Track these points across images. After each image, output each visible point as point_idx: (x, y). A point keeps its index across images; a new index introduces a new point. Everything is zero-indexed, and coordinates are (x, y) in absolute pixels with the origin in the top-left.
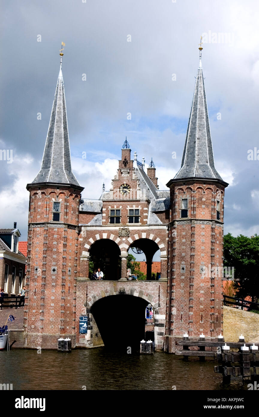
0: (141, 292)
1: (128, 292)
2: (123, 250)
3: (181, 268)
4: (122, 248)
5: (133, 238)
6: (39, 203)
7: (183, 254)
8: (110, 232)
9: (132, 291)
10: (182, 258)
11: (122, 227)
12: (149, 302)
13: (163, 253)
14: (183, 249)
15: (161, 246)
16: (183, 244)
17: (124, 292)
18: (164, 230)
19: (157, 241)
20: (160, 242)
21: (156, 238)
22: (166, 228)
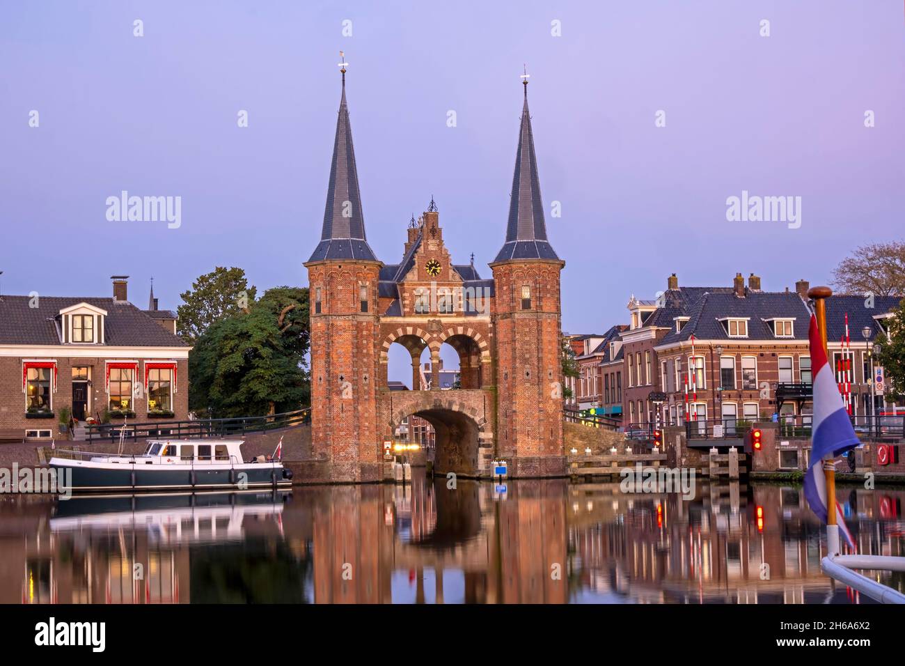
0: (462, 405)
1: (445, 405)
2: (434, 350)
3: (525, 373)
4: (433, 347)
5: (447, 334)
6: (340, 288)
7: (527, 356)
8: (415, 326)
9: (450, 404)
10: (525, 361)
11: (432, 319)
12: (472, 417)
13: (486, 353)
14: (526, 350)
15: (483, 344)
16: (527, 343)
17: (440, 405)
18: (486, 324)
19: (477, 338)
20: (480, 339)
21: (475, 334)
22: (487, 320)
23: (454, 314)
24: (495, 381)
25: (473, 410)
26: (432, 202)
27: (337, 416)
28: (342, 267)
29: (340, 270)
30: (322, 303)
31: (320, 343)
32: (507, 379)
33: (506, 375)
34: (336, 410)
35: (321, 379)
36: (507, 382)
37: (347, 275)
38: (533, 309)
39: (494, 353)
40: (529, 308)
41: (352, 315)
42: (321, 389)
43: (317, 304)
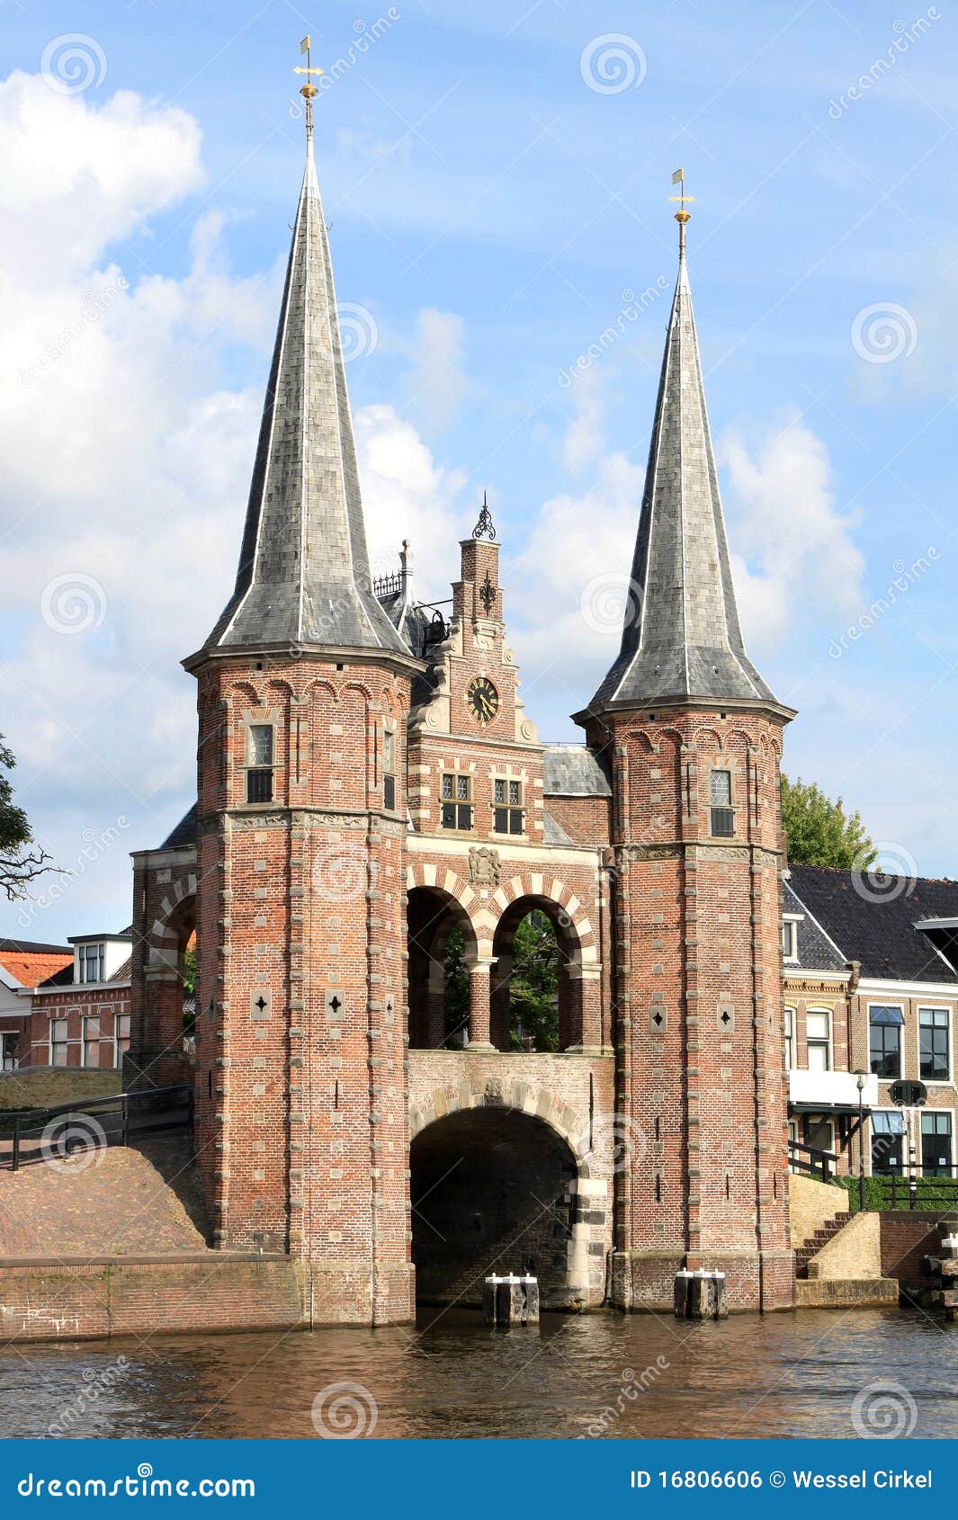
0: (543, 1097)
1: (508, 1099)
2: (483, 937)
3: (718, 1014)
4: (481, 928)
5: (509, 891)
8: (445, 862)
10: (721, 981)
11: (478, 846)
12: (564, 1132)
13: (589, 954)
14: (722, 949)
15: (583, 928)
16: (723, 929)
17: (499, 1098)
18: (588, 870)
19: (571, 909)
20: (579, 911)
21: (567, 898)
22: (594, 860)
23: (524, 838)
24: (617, 1033)
26: (484, 514)
27: (322, 1119)
28: (346, 667)
29: (340, 674)
30: (274, 771)
31: (261, 893)
32: (660, 1029)
33: (658, 1019)
34: (316, 1102)
35: (261, 1004)
36: (660, 1037)
37: (357, 693)
38: (743, 841)
39: (607, 954)
40: (730, 834)
41: (371, 814)
42: (262, 1034)
43: (253, 775)
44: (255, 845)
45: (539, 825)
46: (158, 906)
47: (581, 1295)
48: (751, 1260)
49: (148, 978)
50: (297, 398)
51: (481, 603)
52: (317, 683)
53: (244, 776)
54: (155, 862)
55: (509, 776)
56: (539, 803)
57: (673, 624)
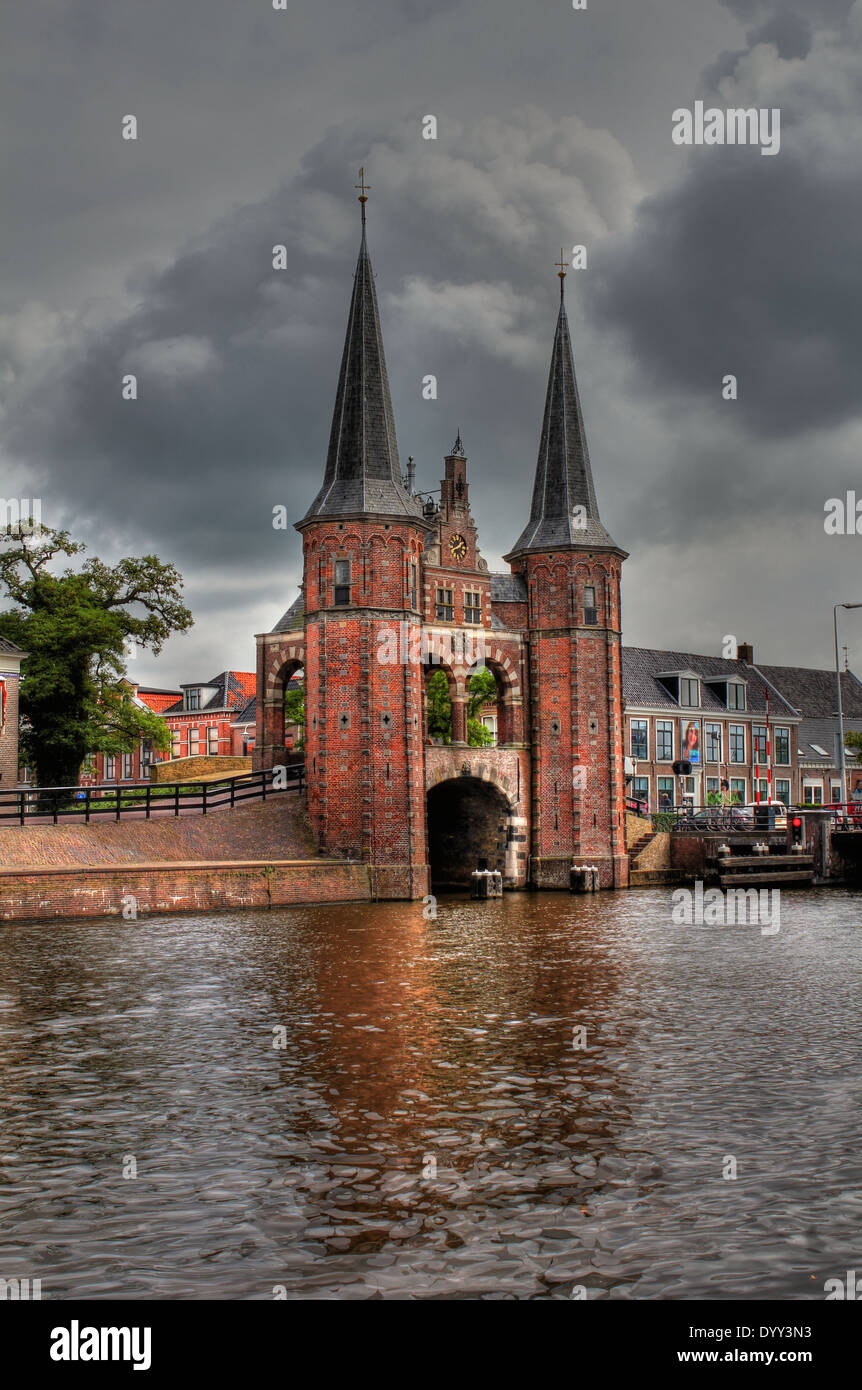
0: (493, 772)
1: (474, 773)
2: (460, 681)
3: (590, 724)
4: (459, 677)
6: (386, 563)
7: (593, 698)
9: (481, 768)
10: (590, 706)
12: (504, 791)
13: (515, 691)
14: (591, 688)
15: (513, 676)
16: (592, 676)
17: (470, 772)
18: (515, 644)
19: (507, 665)
20: (510, 667)
21: (504, 659)
22: (518, 638)
23: (481, 625)
24: (531, 735)
25: (505, 779)
26: (458, 441)
27: (380, 785)
28: (391, 528)
29: (387, 532)
30: (351, 587)
31: (344, 656)
32: (557, 733)
33: (556, 727)
34: (377, 775)
35: (344, 720)
36: (558, 737)
37: (396, 542)
38: (600, 625)
39: (526, 691)
40: (595, 623)
41: (405, 611)
42: (345, 737)
43: (338, 589)
44: (340, 629)
45: (488, 618)
46: (272, 666)
47: (514, 881)
48: (608, 861)
49: (266, 706)
50: (359, 374)
51: (456, 492)
52: (375, 537)
53: (333, 589)
54: (270, 640)
55: (472, 591)
56: (489, 606)
57: (561, 505)
